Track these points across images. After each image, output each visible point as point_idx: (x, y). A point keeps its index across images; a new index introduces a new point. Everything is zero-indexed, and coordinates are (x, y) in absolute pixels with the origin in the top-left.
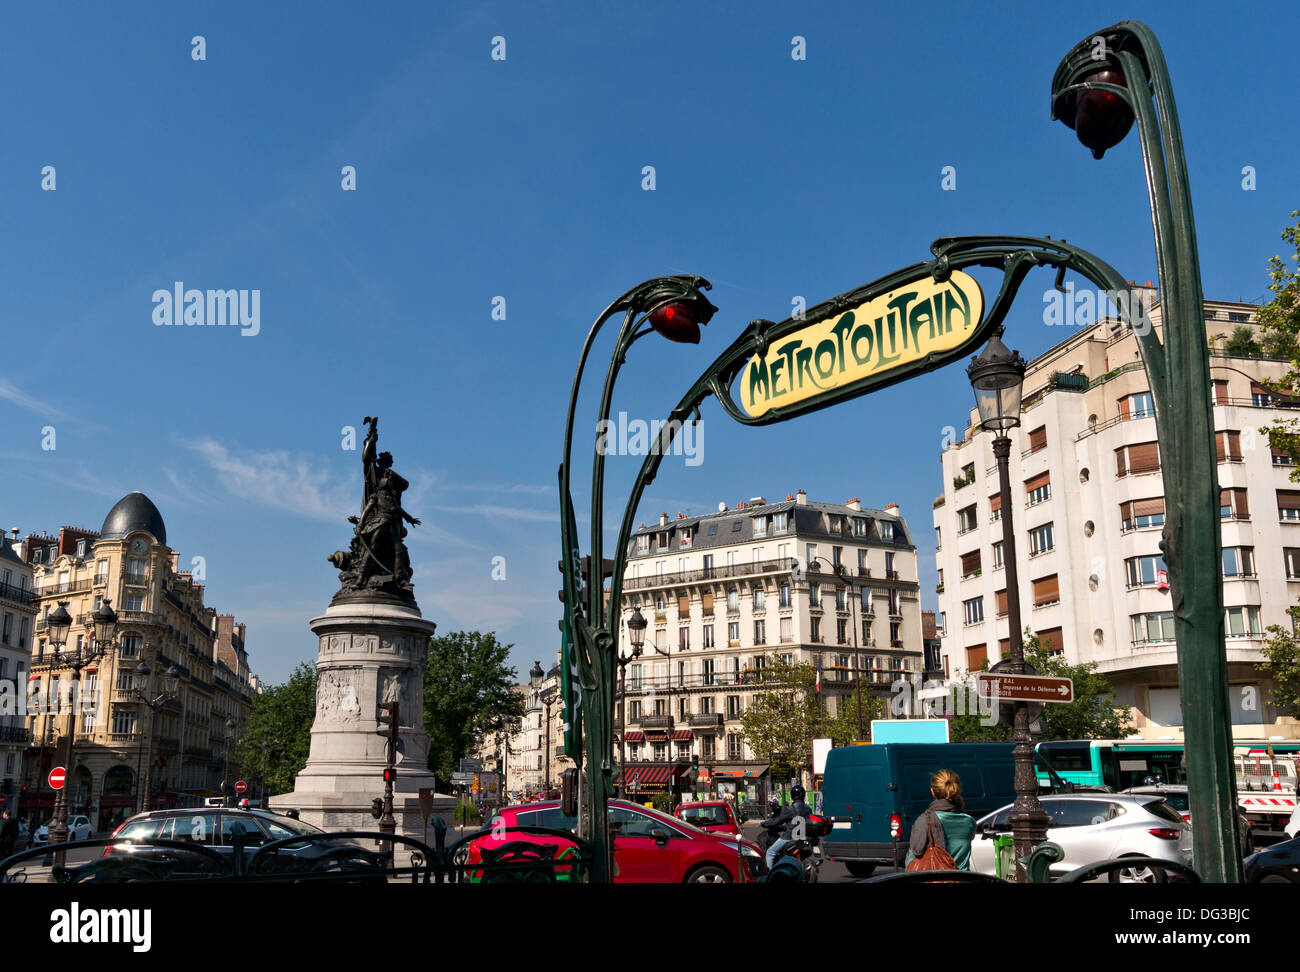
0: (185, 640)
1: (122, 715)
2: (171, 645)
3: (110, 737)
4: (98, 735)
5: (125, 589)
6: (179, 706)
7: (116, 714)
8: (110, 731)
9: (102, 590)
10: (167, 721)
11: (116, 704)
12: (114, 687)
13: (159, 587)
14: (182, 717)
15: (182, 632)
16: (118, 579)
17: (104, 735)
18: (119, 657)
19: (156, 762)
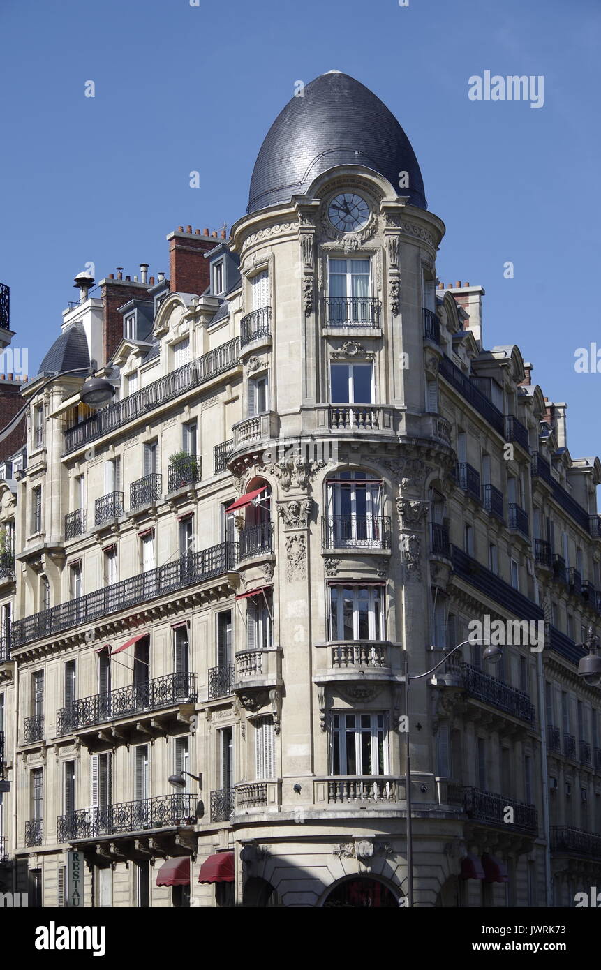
0: (522, 522)
1: (350, 723)
2: (479, 526)
3: (322, 790)
4: (288, 785)
5: (323, 341)
6: (528, 712)
7: (331, 718)
8: (322, 769)
9: (263, 358)
10: (493, 748)
11: (331, 688)
12: (320, 636)
13: (417, 333)
14: (535, 742)
15: (510, 497)
16: (299, 315)
17: (306, 784)
18: (325, 544)
19: (466, 865)
